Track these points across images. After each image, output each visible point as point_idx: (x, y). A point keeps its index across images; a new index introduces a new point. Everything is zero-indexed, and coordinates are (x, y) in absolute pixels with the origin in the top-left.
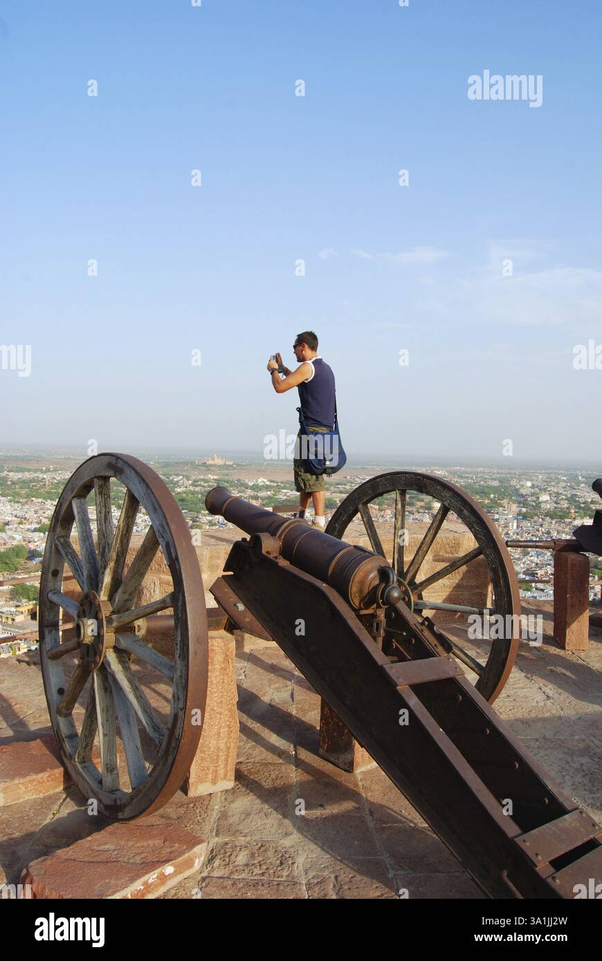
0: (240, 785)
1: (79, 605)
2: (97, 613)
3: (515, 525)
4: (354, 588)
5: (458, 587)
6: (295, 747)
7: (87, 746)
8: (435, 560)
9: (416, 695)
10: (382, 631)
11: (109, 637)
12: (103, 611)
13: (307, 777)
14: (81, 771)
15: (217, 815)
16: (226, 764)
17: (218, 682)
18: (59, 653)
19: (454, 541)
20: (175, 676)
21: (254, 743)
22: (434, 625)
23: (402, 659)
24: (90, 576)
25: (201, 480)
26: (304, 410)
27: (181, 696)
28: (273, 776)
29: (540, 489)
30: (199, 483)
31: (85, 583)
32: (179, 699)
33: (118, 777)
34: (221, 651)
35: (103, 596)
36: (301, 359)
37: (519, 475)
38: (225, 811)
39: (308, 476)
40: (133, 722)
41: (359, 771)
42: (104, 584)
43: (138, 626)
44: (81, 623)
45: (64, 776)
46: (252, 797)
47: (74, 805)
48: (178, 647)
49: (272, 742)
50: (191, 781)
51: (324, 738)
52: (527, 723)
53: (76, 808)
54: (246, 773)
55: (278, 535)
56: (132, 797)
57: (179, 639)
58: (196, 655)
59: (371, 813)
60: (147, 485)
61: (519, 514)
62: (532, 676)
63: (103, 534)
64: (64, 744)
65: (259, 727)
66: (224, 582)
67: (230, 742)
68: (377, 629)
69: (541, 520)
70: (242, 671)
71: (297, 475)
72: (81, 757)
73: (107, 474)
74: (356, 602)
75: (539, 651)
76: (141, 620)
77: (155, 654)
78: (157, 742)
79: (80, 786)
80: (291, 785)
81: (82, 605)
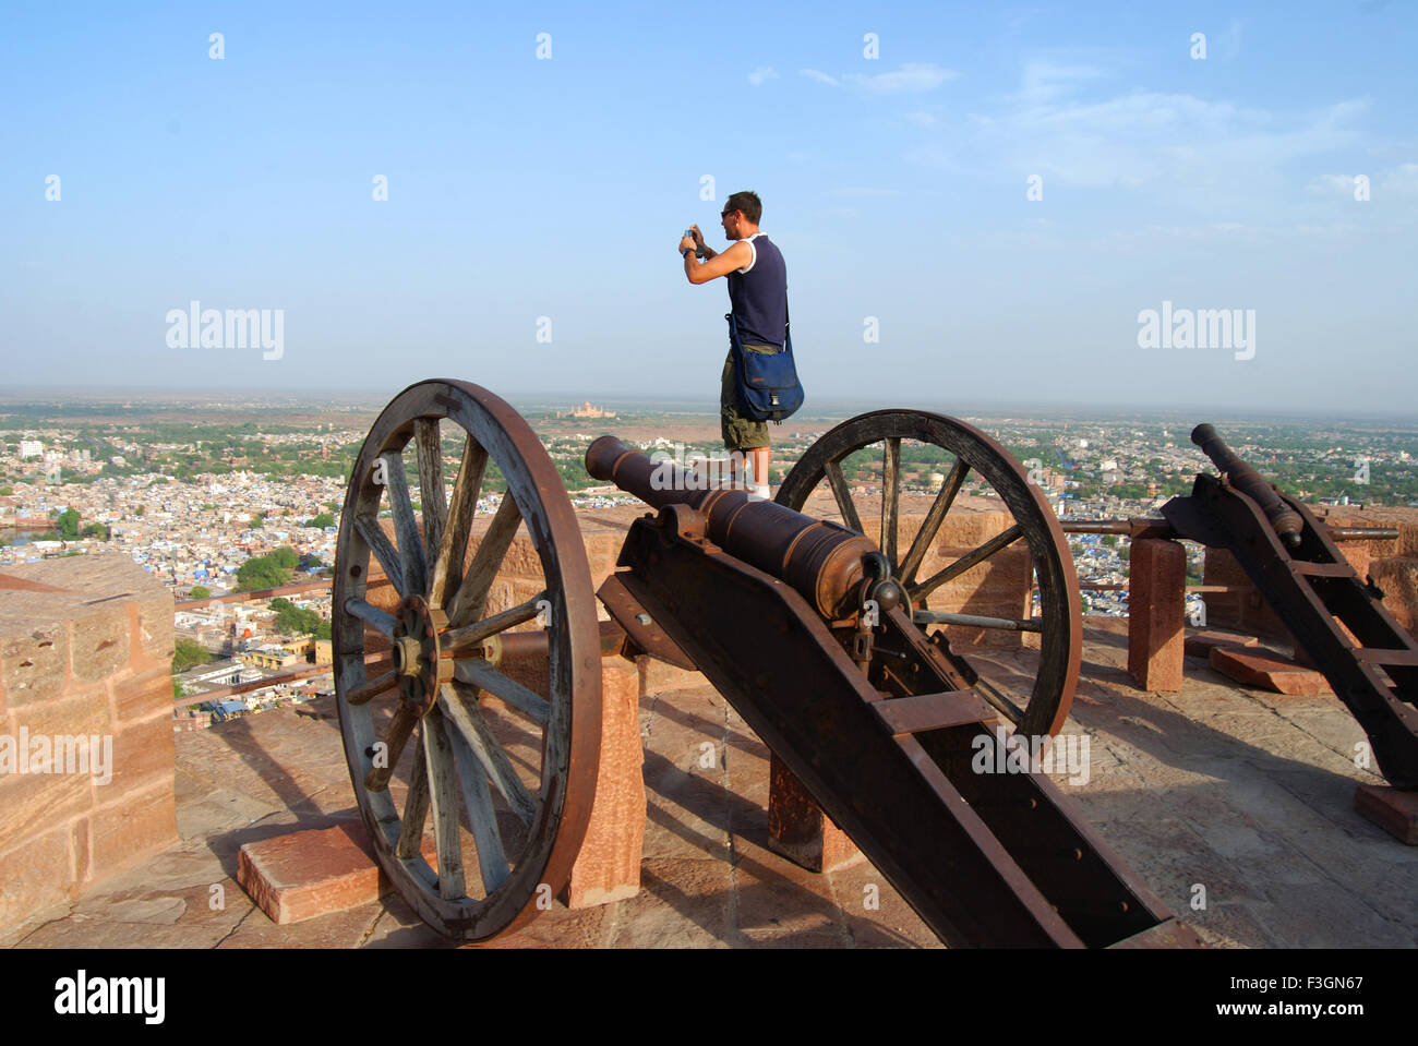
0: (648, 892)
1: (395, 619)
2: (425, 628)
3: (1062, 508)
4: (824, 586)
5: (978, 596)
6: (730, 836)
7: (413, 833)
8: (942, 554)
9: (924, 747)
10: (868, 652)
11: (445, 665)
12: (434, 625)
13: (750, 880)
14: (406, 869)
15: (615, 935)
16: (627, 861)
17: (613, 735)
18: (365, 694)
19: (971, 524)
20: (551, 719)
21: (667, 831)
22: (949, 643)
23: (899, 694)
24: (411, 573)
25: (567, 442)
26: (739, 317)
27: (561, 750)
28: (698, 879)
29: (1102, 452)
30: (563, 447)
31: (405, 585)
32: (557, 754)
33: (463, 877)
34: (616, 687)
35: (434, 603)
36: (733, 235)
37: (1068, 430)
38: (625, 930)
39: (744, 422)
40: (486, 794)
41: (830, 870)
42: (435, 584)
43: (490, 647)
44: (400, 643)
45: (379, 879)
46: (666, 909)
47: (396, 922)
48: (555, 675)
49: (696, 829)
50: (574, 885)
51: (776, 821)
52: (1088, 799)
53: (400, 926)
54: (656, 874)
55: (703, 505)
56: (486, 907)
57: (556, 662)
58: (583, 686)
59: (851, 932)
60: (500, 426)
61: (1068, 491)
62: (1095, 730)
63: (432, 505)
64: (377, 832)
65: (673, 807)
66: (617, 583)
67: (632, 827)
68: (860, 651)
69: (1102, 500)
70: (644, 725)
71: (726, 421)
72: (405, 850)
73: (436, 412)
74: (827, 608)
75: (1105, 692)
76: (493, 638)
77: (518, 688)
78: (525, 821)
79: (405, 894)
80: (727, 892)
81: (400, 617)
